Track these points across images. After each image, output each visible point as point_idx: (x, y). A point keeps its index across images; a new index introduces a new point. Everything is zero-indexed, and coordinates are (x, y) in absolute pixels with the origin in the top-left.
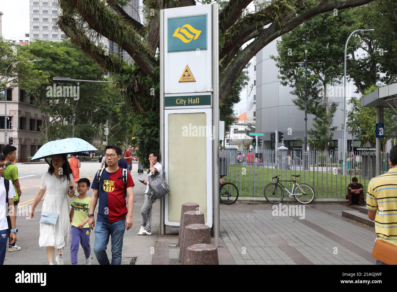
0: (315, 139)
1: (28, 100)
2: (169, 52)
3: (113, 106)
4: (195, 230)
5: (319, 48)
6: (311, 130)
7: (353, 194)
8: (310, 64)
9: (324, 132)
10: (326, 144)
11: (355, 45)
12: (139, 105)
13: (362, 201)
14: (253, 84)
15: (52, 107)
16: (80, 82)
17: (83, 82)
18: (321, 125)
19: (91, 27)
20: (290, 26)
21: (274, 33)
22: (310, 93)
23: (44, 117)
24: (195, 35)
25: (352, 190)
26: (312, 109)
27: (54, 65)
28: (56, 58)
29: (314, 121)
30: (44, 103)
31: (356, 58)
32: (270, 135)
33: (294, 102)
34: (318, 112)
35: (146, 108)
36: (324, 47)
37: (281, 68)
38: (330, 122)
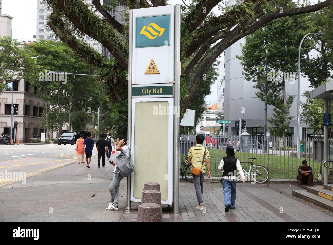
0: (275, 126)
1: (32, 90)
2: (136, 47)
3: (103, 97)
4: (147, 209)
5: (278, 49)
6: (271, 118)
7: (303, 175)
8: (271, 63)
9: (282, 120)
10: (283, 131)
11: (309, 46)
12: (118, 95)
13: (311, 181)
14: (223, 79)
15: (52, 96)
16: (76, 75)
17: (78, 75)
18: (279, 115)
19: (76, 27)
20: (251, 29)
21: (238, 35)
22: (270, 87)
23: (45, 105)
24: (159, 32)
25: (302, 172)
26: (271, 100)
27: (55, 62)
28: (56, 55)
29: (274, 111)
30: (45, 93)
31: (311, 58)
32: (235, 122)
33: (257, 95)
34: (277, 103)
35: (124, 97)
36: (283, 48)
37: (245, 65)
38: (287, 112)
